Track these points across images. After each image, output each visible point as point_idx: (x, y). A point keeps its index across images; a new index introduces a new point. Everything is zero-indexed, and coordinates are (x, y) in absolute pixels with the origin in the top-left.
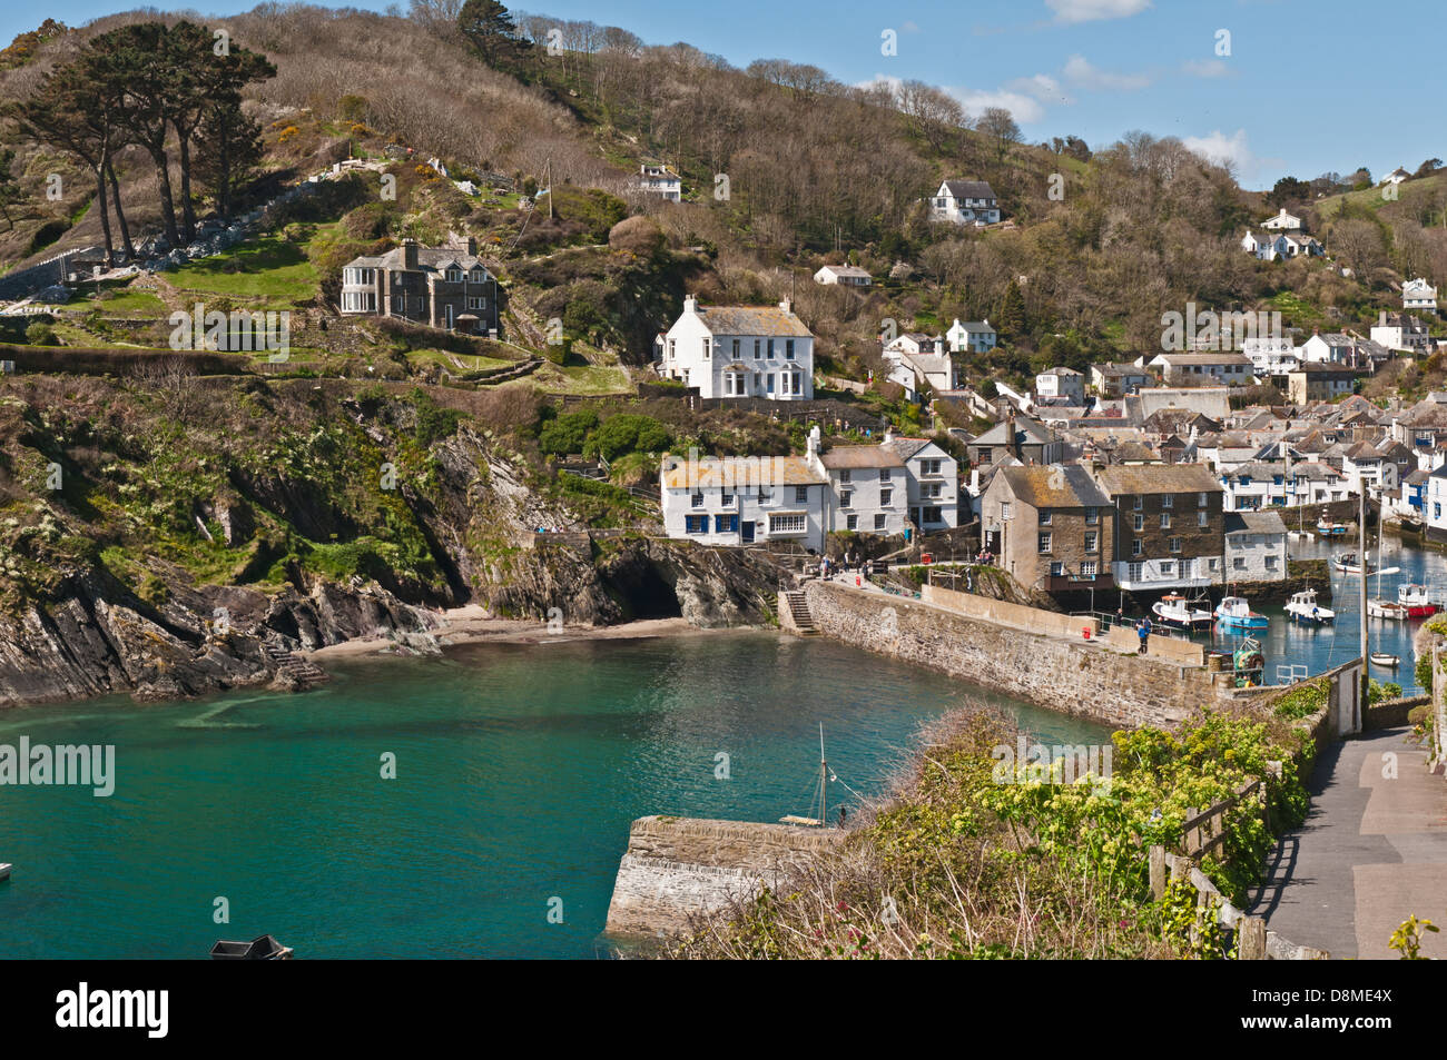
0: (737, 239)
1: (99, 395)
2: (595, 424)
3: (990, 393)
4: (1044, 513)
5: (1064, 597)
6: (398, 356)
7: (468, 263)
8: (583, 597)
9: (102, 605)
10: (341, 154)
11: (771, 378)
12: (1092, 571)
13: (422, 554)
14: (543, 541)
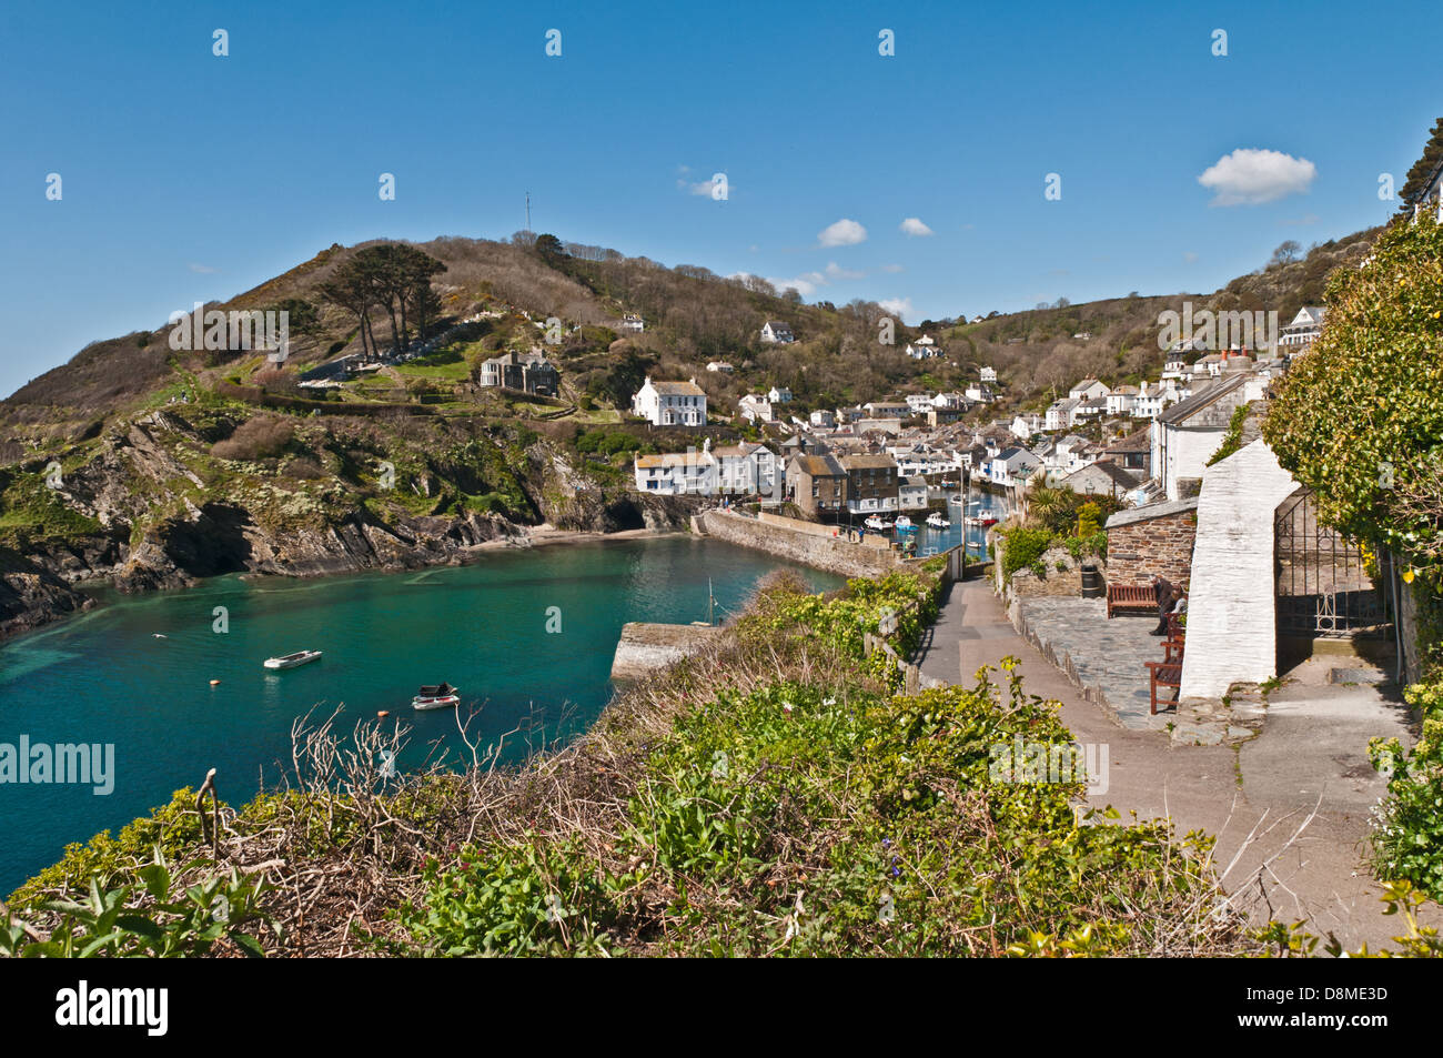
0: (670, 349)
1: (362, 425)
2: (603, 438)
3: (789, 422)
4: (815, 478)
5: (824, 517)
6: (509, 406)
7: (542, 362)
8: (598, 520)
9: (366, 527)
10: (479, 309)
11: (686, 415)
12: (837, 505)
13: (522, 500)
14: (579, 494)
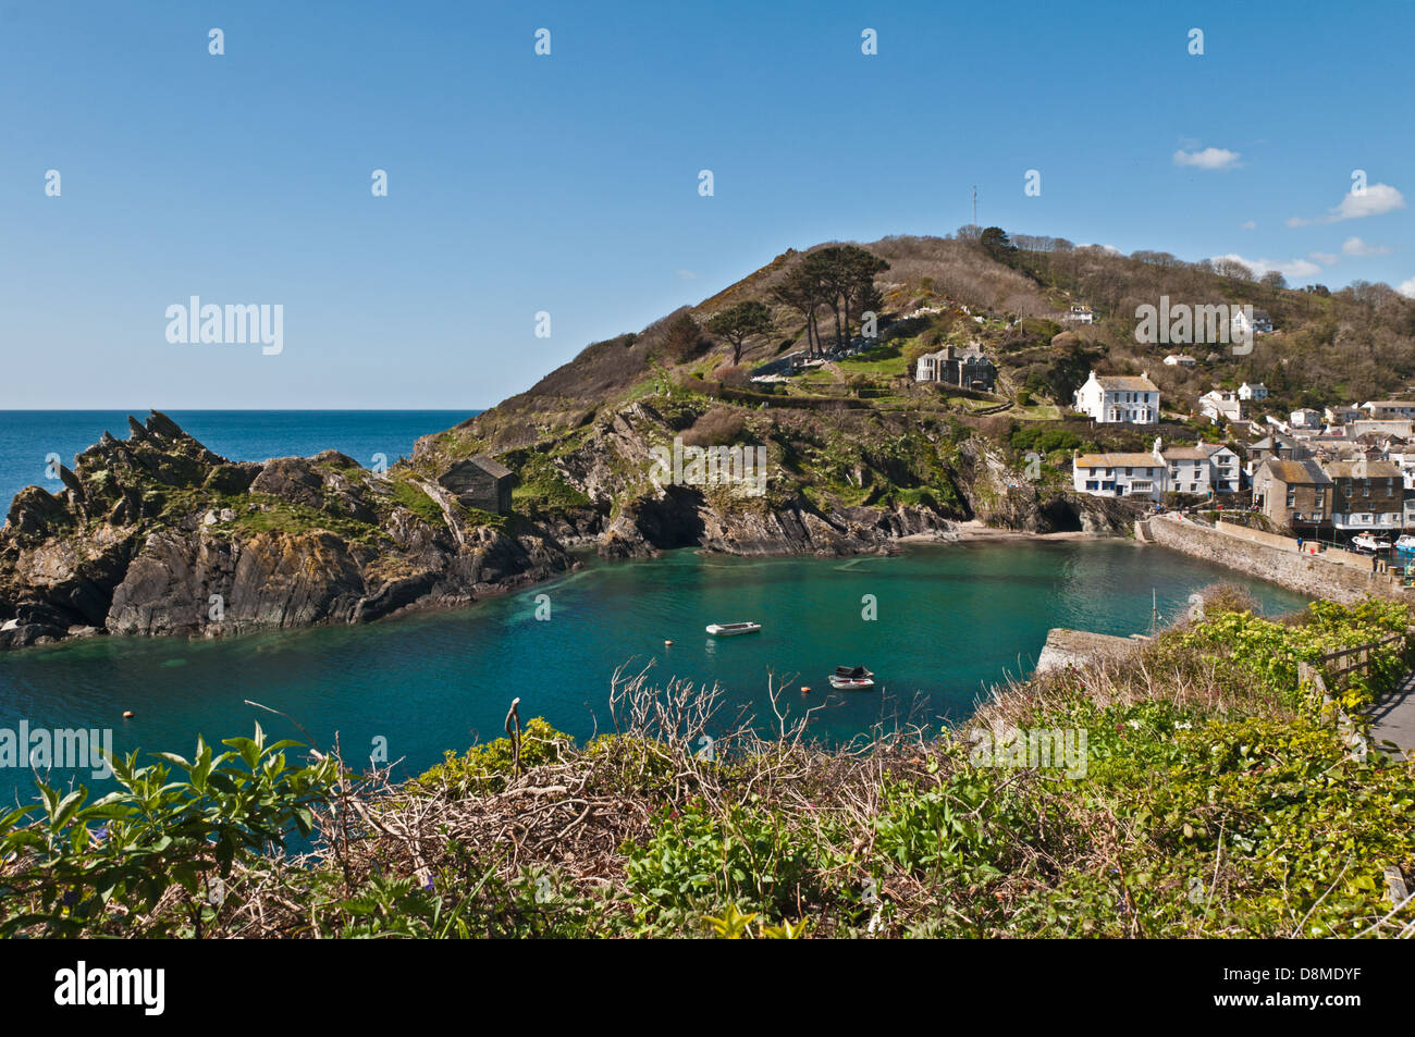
0: (1121, 342)
2: (1040, 435)
3: (1263, 422)
4: (1290, 486)
6: (943, 401)
7: (979, 356)
8: (1031, 519)
9: (803, 513)
10: (919, 305)
11: (1135, 412)
12: (1318, 518)
13: (951, 496)
14: (1011, 491)
